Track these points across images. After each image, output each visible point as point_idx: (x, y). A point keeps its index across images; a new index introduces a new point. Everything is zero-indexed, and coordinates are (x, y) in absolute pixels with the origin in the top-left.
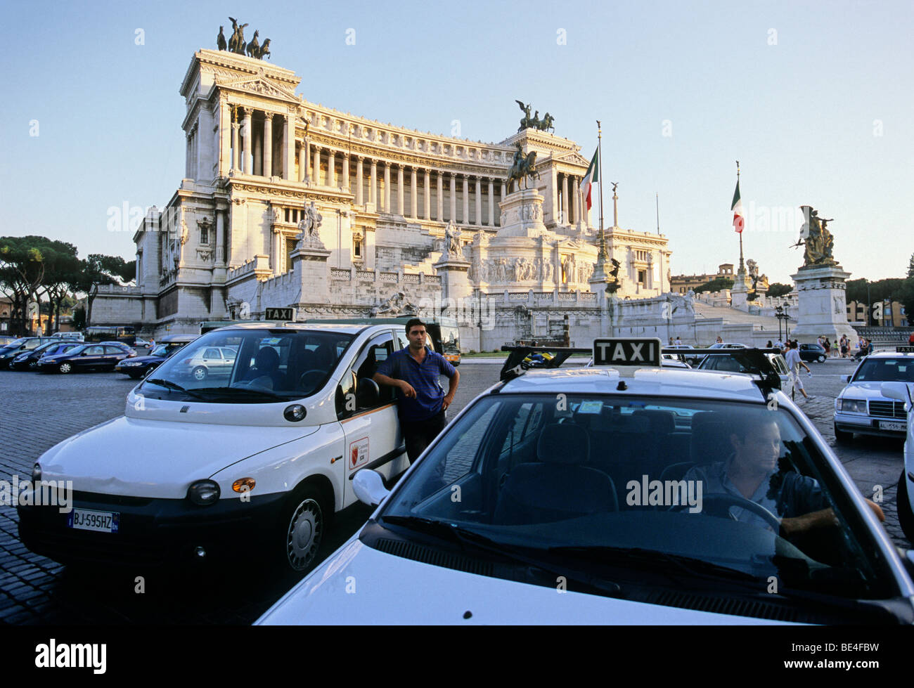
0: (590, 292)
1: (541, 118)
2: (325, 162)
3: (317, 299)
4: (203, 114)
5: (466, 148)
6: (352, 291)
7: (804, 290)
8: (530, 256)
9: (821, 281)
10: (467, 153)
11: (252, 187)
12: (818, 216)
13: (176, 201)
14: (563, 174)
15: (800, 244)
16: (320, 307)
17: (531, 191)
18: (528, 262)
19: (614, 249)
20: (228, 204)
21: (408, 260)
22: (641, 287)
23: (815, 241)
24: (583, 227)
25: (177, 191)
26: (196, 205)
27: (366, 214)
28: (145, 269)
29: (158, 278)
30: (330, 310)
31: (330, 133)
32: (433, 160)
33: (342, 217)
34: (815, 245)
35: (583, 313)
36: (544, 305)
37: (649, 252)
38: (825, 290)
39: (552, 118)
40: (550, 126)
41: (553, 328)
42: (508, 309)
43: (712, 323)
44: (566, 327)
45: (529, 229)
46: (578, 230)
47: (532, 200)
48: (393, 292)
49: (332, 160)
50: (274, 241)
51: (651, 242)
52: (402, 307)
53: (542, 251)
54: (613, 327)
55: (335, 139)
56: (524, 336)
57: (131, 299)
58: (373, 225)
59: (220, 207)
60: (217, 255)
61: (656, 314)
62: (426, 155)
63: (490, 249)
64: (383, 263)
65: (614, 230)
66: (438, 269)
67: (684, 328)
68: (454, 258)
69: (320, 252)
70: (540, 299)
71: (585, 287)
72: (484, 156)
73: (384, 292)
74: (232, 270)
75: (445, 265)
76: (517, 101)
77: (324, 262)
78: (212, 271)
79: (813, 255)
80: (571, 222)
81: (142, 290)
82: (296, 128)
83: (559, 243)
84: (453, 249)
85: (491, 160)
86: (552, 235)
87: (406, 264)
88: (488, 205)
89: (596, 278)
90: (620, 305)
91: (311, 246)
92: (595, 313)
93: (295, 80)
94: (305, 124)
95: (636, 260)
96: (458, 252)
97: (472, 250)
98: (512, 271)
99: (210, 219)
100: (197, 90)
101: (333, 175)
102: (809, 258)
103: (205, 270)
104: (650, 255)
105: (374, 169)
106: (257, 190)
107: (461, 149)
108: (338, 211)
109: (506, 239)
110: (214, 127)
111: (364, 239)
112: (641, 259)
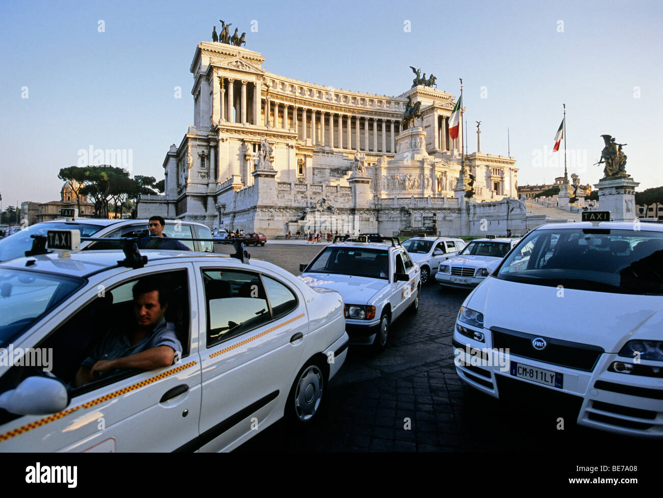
0: (454, 197)
1: (427, 78)
2: (281, 112)
3: (269, 203)
4: (203, 83)
5: (376, 100)
6: (292, 197)
7: (604, 195)
8: (415, 173)
9: (616, 189)
10: (376, 103)
11: (232, 130)
12: (615, 142)
13: (186, 140)
14: (442, 116)
15: (601, 162)
16: (271, 208)
17: (418, 129)
18: (414, 177)
19: (477, 167)
20: (217, 141)
21: (334, 176)
22: (495, 194)
23: (612, 160)
24: (456, 153)
25: (186, 135)
26: (198, 143)
27: (306, 146)
28: (169, 184)
29: (176, 190)
30: (277, 210)
31: (284, 93)
32: (353, 109)
33: (290, 148)
34: (612, 162)
35: (449, 212)
36: (422, 206)
37: (502, 169)
38: (619, 195)
39: (435, 78)
40: (433, 83)
41: (427, 222)
42: (397, 209)
43: (539, 218)
44: (435, 221)
45: (415, 155)
46: (452, 154)
47: (418, 134)
48: (319, 198)
49: (286, 111)
50: (246, 164)
51: (503, 162)
52: (325, 208)
53: (424, 169)
54: (470, 221)
55: (288, 97)
56: (406, 227)
57: (161, 203)
58: (311, 154)
59: (212, 144)
60: (211, 175)
61: (498, 212)
62: (348, 106)
63: (388, 169)
64: (318, 179)
65: (477, 154)
66: (349, 182)
67: (518, 222)
68: (360, 175)
69: (270, 172)
70: (419, 203)
71: (451, 194)
72: (388, 105)
73: (313, 198)
74: (220, 184)
75: (354, 180)
76: (411, 67)
77: (273, 179)
78: (207, 185)
79: (611, 170)
80: (448, 149)
81: (168, 198)
82: (262, 90)
83: (436, 164)
84: (360, 169)
85: (393, 108)
86: (431, 158)
87: (332, 179)
88: (390, 139)
89: (459, 187)
90: (474, 206)
91: (265, 168)
92: (457, 212)
93: (261, 59)
94: (267, 88)
95: (492, 175)
96: (363, 171)
97: (376, 169)
98: (403, 183)
99: (206, 151)
100: (199, 68)
101: (287, 121)
102: (608, 173)
103: (203, 184)
104: (502, 171)
105: (314, 116)
106: (235, 132)
107: (372, 101)
108: (287, 145)
109: (399, 162)
110: (210, 92)
111: (305, 163)
112: (496, 174)
